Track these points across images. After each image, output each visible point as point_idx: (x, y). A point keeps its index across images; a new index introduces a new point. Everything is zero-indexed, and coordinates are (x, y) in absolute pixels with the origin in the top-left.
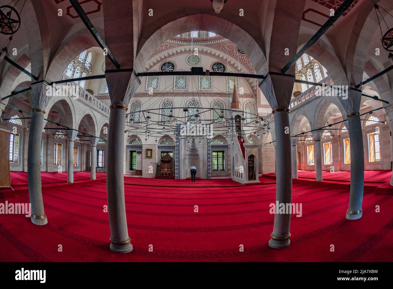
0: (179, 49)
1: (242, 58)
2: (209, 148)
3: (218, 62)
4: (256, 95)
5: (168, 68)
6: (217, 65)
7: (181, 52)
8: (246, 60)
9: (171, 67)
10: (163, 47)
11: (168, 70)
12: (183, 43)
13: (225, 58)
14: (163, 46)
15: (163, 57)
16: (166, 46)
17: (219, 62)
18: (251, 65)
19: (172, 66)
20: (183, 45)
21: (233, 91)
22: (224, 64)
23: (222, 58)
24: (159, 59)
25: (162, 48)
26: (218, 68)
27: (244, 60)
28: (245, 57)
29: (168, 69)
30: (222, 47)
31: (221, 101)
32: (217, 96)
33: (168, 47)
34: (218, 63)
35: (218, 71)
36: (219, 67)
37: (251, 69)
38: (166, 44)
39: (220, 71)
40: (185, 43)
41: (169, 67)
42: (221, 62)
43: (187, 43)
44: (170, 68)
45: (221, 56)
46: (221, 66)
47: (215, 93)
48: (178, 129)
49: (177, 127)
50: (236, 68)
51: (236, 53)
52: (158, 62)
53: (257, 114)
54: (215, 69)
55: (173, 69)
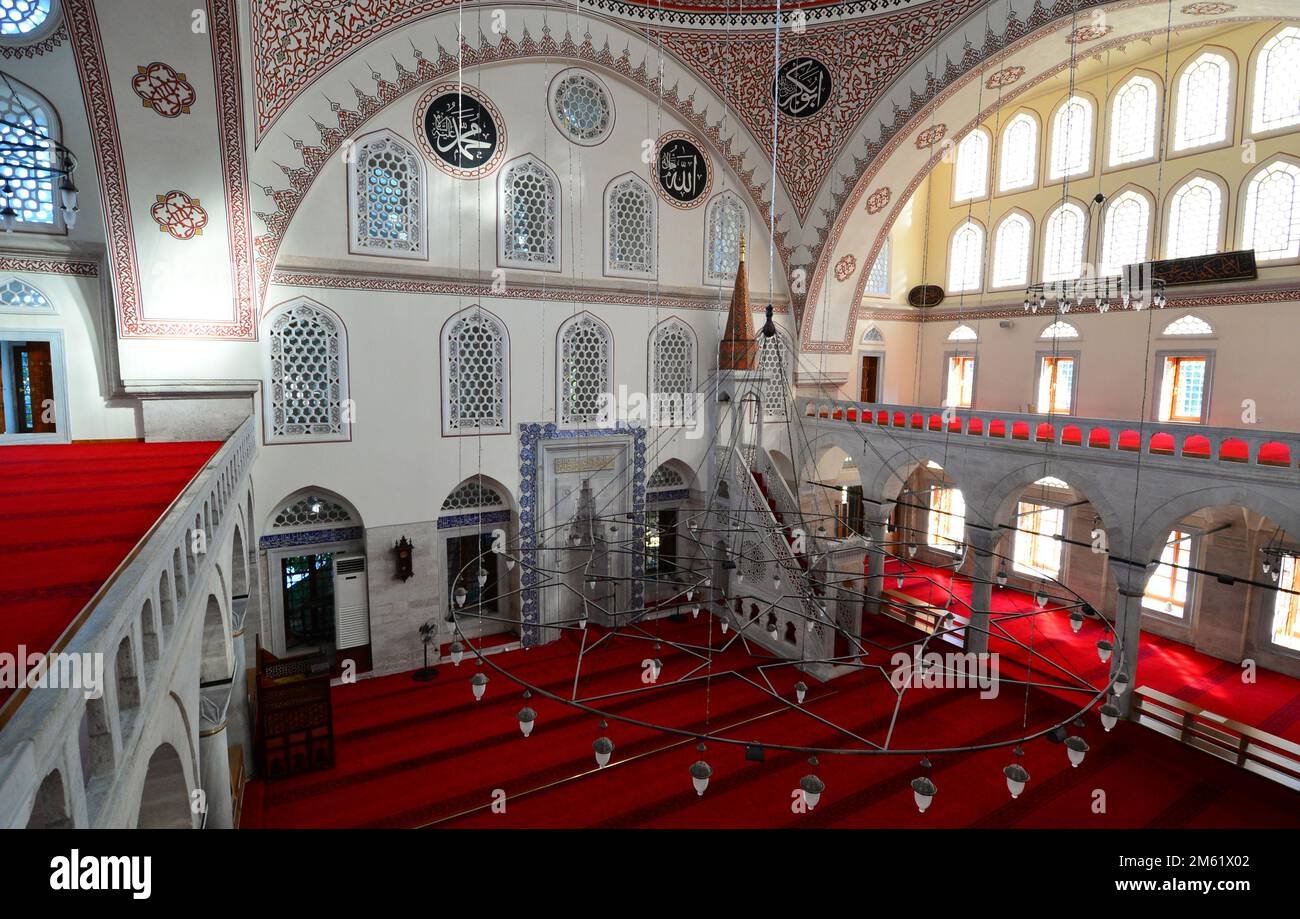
0: (515, 24)
1: (781, 134)
3: (680, 137)
4: (797, 304)
5: (464, 131)
6: (676, 153)
7: (528, 46)
8: (793, 145)
9: (476, 129)
11: (464, 144)
13: (711, 122)
15: (432, 56)
17: (686, 138)
18: (807, 174)
19: (480, 125)
21: (733, 283)
22: (701, 150)
23: (701, 119)
24: (411, 64)
26: (679, 171)
27: (786, 144)
28: (794, 133)
29: (463, 139)
30: (711, 62)
31: (686, 328)
32: (671, 306)
34: (680, 143)
35: (678, 183)
36: (683, 166)
37: (803, 192)
39: (688, 187)
41: (469, 129)
42: (691, 141)
44: (472, 133)
45: (697, 109)
46: (692, 159)
47: (665, 291)
48: (528, 447)
49: (524, 440)
50: (746, 178)
51: (760, 104)
52: (408, 83)
53: (795, 374)
54: (669, 174)
55: (487, 146)
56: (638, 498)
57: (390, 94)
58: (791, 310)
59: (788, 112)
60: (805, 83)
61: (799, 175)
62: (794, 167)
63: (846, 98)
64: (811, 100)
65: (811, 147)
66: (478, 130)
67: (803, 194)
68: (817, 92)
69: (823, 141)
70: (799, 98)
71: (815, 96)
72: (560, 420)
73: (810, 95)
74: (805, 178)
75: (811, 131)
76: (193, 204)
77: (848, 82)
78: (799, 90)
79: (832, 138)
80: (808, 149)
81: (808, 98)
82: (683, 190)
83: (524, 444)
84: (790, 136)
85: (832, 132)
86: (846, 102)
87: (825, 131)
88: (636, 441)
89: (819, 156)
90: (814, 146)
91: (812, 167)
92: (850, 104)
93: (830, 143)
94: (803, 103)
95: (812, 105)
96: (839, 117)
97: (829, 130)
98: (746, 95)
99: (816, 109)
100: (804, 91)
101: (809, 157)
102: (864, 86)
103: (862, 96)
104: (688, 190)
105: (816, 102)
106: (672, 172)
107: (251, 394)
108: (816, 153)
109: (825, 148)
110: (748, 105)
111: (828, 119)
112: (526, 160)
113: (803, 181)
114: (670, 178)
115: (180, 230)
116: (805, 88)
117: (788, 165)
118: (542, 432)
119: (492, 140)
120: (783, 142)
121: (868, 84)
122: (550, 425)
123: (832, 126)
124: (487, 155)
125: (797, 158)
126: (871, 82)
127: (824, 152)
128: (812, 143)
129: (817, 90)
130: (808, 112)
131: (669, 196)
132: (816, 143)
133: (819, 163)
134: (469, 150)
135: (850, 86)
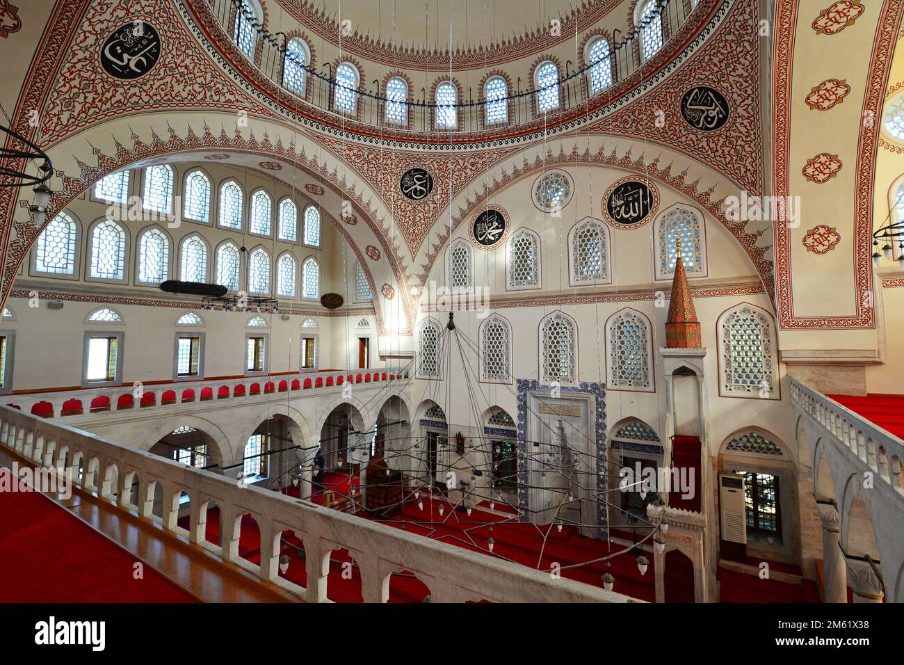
0: (508, 166)
1: (712, 145)
2: (601, 453)
3: (627, 181)
4: (770, 282)
5: (489, 227)
6: (623, 193)
7: (517, 174)
8: (727, 150)
9: (496, 224)
10: (468, 171)
11: (490, 234)
12: (516, 143)
13: (648, 161)
14: (466, 167)
15: (473, 199)
16: (473, 164)
17: (632, 180)
18: (749, 167)
19: (497, 221)
20: (517, 150)
21: (672, 276)
23: (639, 164)
24: (465, 207)
25: (464, 175)
26: (627, 204)
27: (720, 151)
28: (722, 141)
29: (489, 231)
30: (634, 125)
31: (638, 315)
32: (624, 300)
33: (479, 165)
34: (625, 185)
35: (626, 213)
36: (630, 199)
37: (753, 182)
38: (472, 160)
39: (635, 212)
40: (522, 142)
41: (492, 225)
42: (636, 180)
43: (528, 141)
44: (494, 226)
45: (634, 158)
46: (638, 193)
47: (616, 290)
48: (522, 394)
49: (520, 389)
50: (690, 191)
51: (684, 133)
52: (464, 214)
53: (778, 352)
54: (618, 209)
55: (501, 230)
56: (601, 442)
57: (457, 222)
58: (765, 289)
59: (707, 129)
60: (703, 105)
61: (743, 170)
62: (736, 166)
63: (739, 99)
64: (717, 113)
65: (740, 145)
66: (497, 224)
67: (753, 184)
68: (716, 106)
69: (746, 137)
70: (707, 116)
71: (717, 109)
72: (541, 378)
73: (714, 110)
74: (749, 170)
75: (733, 134)
76: (391, 287)
77: (732, 88)
78: (703, 112)
79: (752, 132)
80: (740, 148)
81: (714, 113)
82: (631, 216)
83: (520, 392)
84: (720, 144)
85: (748, 127)
86: (743, 101)
87: (743, 130)
88: (597, 400)
89: (750, 149)
90: (743, 143)
91: (750, 160)
92: (746, 102)
93: (753, 136)
94: (713, 118)
95: (721, 116)
96: (746, 115)
97: (746, 127)
98: (670, 133)
99: (725, 118)
100: (708, 110)
101: (744, 153)
102: (745, 84)
103: (750, 92)
104: (635, 215)
105: (721, 113)
106: (620, 207)
107: (411, 357)
108: (746, 147)
109: (751, 142)
110: (675, 138)
111: (739, 120)
112: (520, 231)
113: (748, 173)
114: (618, 213)
115: (389, 297)
116: (707, 108)
117: (729, 166)
118: (530, 385)
119: (503, 227)
120: (717, 151)
121: (747, 81)
122: (535, 381)
123: (746, 122)
124: (500, 235)
125: (735, 158)
126: (748, 79)
127: (752, 145)
128: (740, 142)
129: (716, 104)
130: (721, 122)
131: (618, 224)
132: (743, 140)
133: (754, 155)
134: (492, 236)
135: (735, 90)
